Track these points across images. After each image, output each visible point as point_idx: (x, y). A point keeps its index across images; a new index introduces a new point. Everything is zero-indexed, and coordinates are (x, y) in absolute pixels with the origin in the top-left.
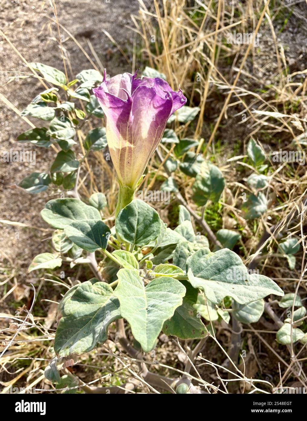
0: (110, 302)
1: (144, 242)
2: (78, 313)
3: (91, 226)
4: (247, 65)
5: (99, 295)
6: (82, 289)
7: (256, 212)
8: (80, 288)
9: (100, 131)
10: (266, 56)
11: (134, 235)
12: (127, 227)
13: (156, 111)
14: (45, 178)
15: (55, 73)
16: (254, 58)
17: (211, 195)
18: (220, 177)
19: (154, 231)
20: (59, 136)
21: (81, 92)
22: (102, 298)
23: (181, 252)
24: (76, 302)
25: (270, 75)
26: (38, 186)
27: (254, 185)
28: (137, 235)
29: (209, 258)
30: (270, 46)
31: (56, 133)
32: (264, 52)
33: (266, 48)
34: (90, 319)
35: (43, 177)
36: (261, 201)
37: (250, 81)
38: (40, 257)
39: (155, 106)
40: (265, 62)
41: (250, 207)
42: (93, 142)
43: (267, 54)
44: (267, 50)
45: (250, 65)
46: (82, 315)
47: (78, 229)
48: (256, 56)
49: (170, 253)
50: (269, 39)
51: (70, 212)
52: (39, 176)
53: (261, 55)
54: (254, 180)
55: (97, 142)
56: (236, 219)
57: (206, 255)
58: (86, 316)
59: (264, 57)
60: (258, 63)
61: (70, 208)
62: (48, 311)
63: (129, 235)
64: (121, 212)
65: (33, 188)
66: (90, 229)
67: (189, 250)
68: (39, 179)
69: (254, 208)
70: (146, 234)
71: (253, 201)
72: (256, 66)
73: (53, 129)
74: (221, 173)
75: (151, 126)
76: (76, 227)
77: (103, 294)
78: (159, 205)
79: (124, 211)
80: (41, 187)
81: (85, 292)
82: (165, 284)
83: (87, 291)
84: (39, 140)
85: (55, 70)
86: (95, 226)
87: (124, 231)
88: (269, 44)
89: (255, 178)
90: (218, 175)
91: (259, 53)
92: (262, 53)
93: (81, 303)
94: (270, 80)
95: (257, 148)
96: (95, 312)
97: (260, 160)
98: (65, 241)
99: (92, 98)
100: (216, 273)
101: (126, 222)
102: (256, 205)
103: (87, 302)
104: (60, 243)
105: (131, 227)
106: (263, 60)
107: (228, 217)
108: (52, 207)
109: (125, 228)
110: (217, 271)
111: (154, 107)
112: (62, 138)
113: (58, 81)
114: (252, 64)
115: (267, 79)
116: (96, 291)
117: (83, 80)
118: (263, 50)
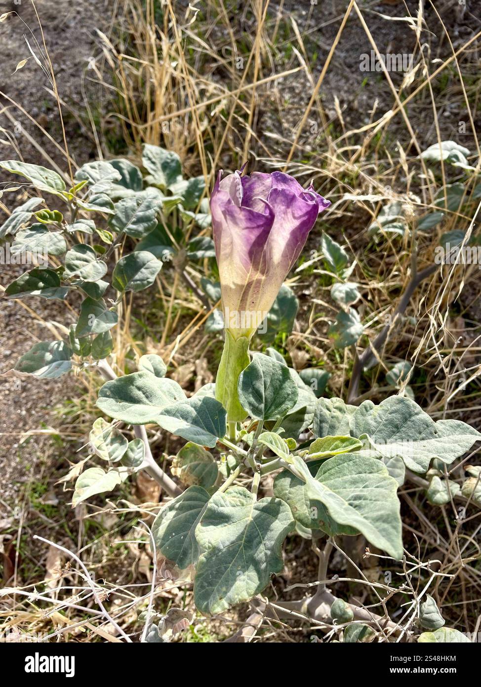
0: (257, 512)
1: (279, 413)
2: (223, 543)
3: (195, 408)
4: (274, 125)
5: (238, 508)
6: (216, 507)
7: (352, 336)
8: (213, 505)
9: (137, 257)
10: (297, 109)
11: (262, 406)
12: (254, 397)
13: (297, 223)
14: (61, 349)
15: (45, 175)
16: (281, 114)
17: (281, 325)
18: (289, 296)
19: (288, 395)
20: (85, 278)
21: (97, 201)
22: (245, 510)
23: (321, 415)
24: (212, 527)
25: (308, 138)
26: (54, 364)
27: (342, 298)
28: (266, 406)
29: (376, 414)
30: (299, 94)
31: (78, 272)
32: (293, 103)
33: (294, 97)
34: (240, 546)
35: (58, 348)
36: (353, 319)
37: (282, 149)
38: (84, 478)
39: (296, 215)
40: (296, 117)
41: (341, 330)
42: (131, 277)
43: (296, 106)
44: (296, 100)
45: (277, 124)
46: (228, 543)
47: (178, 417)
48: (283, 110)
49: (302, 420)
50: (294, 84)
51: (139, 394)
52: (49, 348)
53: (290, 109)
54: (340, 291)
55: (137, 277)
56: (308, 352)
57: (371, 412)
58: (233, 543)
59: (294, 112)
60: (288, 121)
61: (139, 389)
62: (44, 566)
63: (257, 408)
64: (242, 376)
65: (45, 369)
66: (194, 413)
67: (329, 410)
68: (51, 351)
69: (348, 331)
70: (278, 401)
71: (344, 322)
72: (286, 125)
73: (71, 268)
74: (290, 290)
75: (288, 245)
76: (174, 415)
77: (243, 505)
78: (191, 353)
79: (245, 374)
80: (60, 365)
81: (221, 509)
82: (345, 464)
83: (222, 506)
84: (43, 289)
85: (43, 170)
86: (201, 406)
87: (250, 404)
88: (297, 91)
89: (340, 289)
90: (286, 293)
91: (287, 106)
92: (290, 106)
93: (219, 526)
94: (309, 144)
95: (334, 246)
96: (243, 533)
97: (342, 262)
98: (112, 442)
99: (117, 207)
100: (394, 432)
101: (250, 390)
102: (349, 327)
103: (227, 522)
104: (104, 446)
105: (257, 395)
106: (294, 115)
107: (296, 351)
108: (112, 392)
109: (252, 399)
110: (394, 429)
111: (294, 218)
112: (90, 280)
113: (52, 187)
114: (281, 124)
115: (304, 144)
116: (233, 502)
117: (91, 180)
118: (291, 101)
